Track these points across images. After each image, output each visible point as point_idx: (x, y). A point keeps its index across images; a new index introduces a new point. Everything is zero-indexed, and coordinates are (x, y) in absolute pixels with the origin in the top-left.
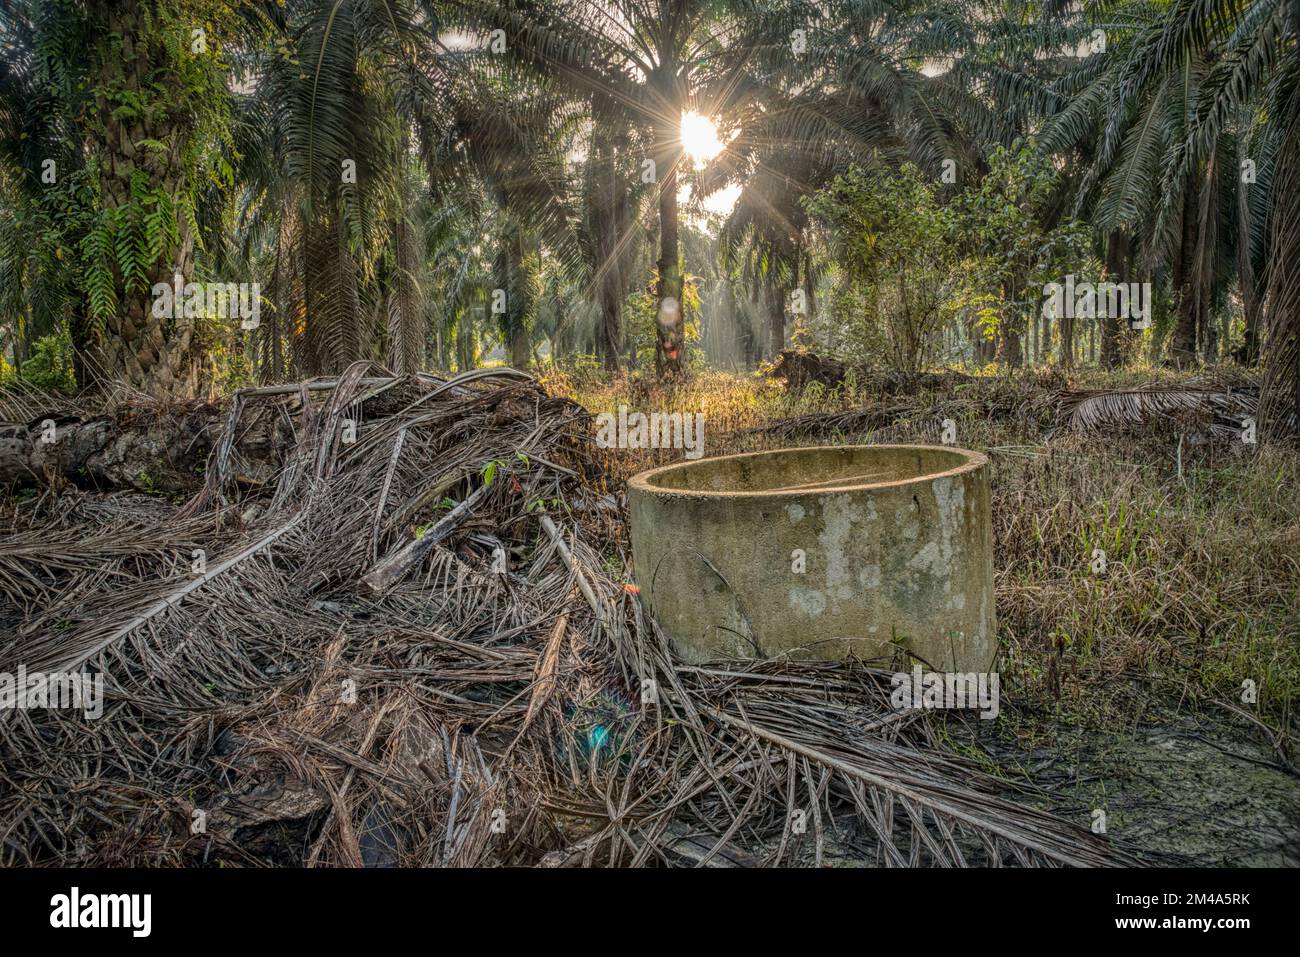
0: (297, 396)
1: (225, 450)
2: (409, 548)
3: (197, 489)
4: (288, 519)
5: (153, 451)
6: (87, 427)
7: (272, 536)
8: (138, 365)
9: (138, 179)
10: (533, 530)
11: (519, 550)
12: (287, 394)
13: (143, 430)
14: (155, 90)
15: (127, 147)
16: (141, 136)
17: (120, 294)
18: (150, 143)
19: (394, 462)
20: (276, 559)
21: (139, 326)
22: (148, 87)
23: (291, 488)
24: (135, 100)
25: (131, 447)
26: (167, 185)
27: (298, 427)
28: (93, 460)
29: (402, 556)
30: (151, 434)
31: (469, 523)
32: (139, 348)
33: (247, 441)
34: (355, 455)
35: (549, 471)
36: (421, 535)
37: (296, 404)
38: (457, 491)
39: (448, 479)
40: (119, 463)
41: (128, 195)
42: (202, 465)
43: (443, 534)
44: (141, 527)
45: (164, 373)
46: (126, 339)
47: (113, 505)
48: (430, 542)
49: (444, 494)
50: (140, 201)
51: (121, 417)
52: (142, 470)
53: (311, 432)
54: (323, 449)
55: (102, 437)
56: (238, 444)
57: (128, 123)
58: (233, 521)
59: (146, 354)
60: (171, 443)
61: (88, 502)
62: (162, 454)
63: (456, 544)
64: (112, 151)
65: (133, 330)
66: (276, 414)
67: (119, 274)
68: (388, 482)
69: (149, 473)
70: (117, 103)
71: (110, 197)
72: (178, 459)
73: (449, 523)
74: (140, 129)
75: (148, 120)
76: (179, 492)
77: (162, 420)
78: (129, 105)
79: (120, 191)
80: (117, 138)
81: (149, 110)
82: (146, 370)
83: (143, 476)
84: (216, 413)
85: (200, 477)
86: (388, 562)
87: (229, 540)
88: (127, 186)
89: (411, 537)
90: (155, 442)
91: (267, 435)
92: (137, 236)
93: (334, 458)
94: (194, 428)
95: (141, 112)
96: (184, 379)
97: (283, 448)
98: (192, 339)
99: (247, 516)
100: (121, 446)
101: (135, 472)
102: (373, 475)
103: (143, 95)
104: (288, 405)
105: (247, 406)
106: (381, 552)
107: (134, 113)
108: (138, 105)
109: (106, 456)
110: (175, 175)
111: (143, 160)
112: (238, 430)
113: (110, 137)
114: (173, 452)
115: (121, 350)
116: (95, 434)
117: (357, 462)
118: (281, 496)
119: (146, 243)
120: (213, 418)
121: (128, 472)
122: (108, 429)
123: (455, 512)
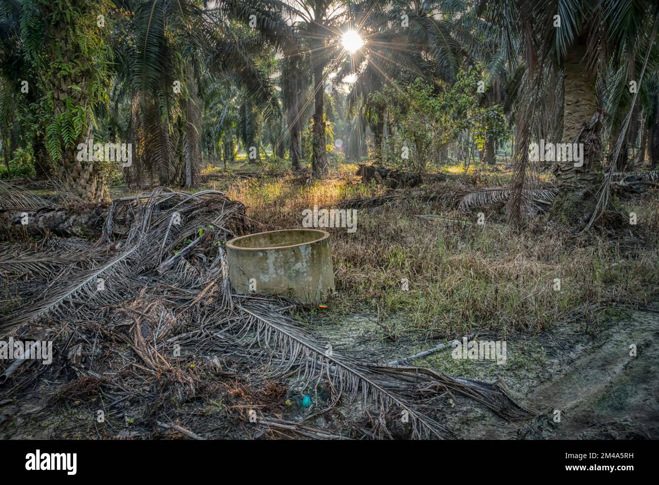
0: (135, 201)
1: (109, 222)
2: (173, 258)
3: (99, 236)
4: (132, 248)
5: (83, 222)
6: (59, 213)
7: (126, 254)
8: (71, 179)
9: (69, 101)
10: (215, 252)
11: (211, 259)
12: (132, 200)
13: (79, 214)
14: (75, 63)
15: (64, 87)
16: (70, 83)
17: (63, 149)
18: (74, 87)
19: (169, 227)
20: (127, 262)
21: (71, 162)
22: (72, 62)
23: (133, 236)
24: (68, 68)
25: (75, 220)
26: (81, 103)
27: (136, 213)
28: (61, 225)
29: (170, 261)
30: (82, 216)
31: (195, 249)
32: (72, 172)
33: (117, 218)
34: (157, 224)
35: (223, 231)
36: (177, 254)
37: (135, 204)
38: (191, 237)
39: (188, 234)
40: (70, 226)
41: (65, 108)
42: (101, 227)
43: (185, 253)
44: (81, 251)
45: (82, 182)
46: (66, 168)
47: (71, 242)
48: (180, 256)
49: (188, 238)
50: (71, 111)
51: (71, 209)
52: (79, 229)
53: (141, 215)
54: (145, 222)
55: (64, 217)
56: (114, 220)
57: (65, 77)
58: (113, 249)
59: (75, 174)
60: (89, 219)
61: (61, 241)
62: (86, 223)
63: (189, 257)
64: (58, 89)
65: (69, 164)
66: (127, 208)
67: (62, 141)
68: (167, 235)
69: (82, 230)
70: (60, 69)
71: (58, 109)
72: (92, 225)
73: (187, 249)
74: (69, 80)
75: (73, 76)
76: (93, 236)
77: (85, 210)
78: (65, 70)
79: (62, 106)
80: (60, 83)
81: (73, 71)
82: (75, 181)
83: (80, 231)
84: (106, 208)
85: (101, 231)
86: (165, 263)
87: (112, 256)
88: (65, 104)
89: (174, 254)
90: (83, 219)
91: (125, 216)
92: (70, 125)
93: (149, 225)
94: (98, 214)
95: (70, 73)
96: (91, 185)
97: (130, 221)
98: (94, 167)
99: (117, 247)
100: (71, 220)
101: (77, 230)
102: (162, 232)
103: (70, 65)
104: (132, 204)
105: (117, 205)
106: (163, 259)
107: (67, 74)
108: (68, 70)
109: (66, 224)
110: (85, 98)
111: (71, 92)
112: (114, 214)
113: (57, 83)
114: (90, 223)
115: (64, 172)
116: (61, 216)
117: (157, 226)
118: (130, 239)
119: (74, 129)
120: (104, 210)
121: (74, 230)
122: (66, 214)
123: (190, 246)
